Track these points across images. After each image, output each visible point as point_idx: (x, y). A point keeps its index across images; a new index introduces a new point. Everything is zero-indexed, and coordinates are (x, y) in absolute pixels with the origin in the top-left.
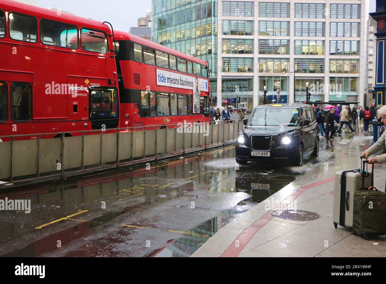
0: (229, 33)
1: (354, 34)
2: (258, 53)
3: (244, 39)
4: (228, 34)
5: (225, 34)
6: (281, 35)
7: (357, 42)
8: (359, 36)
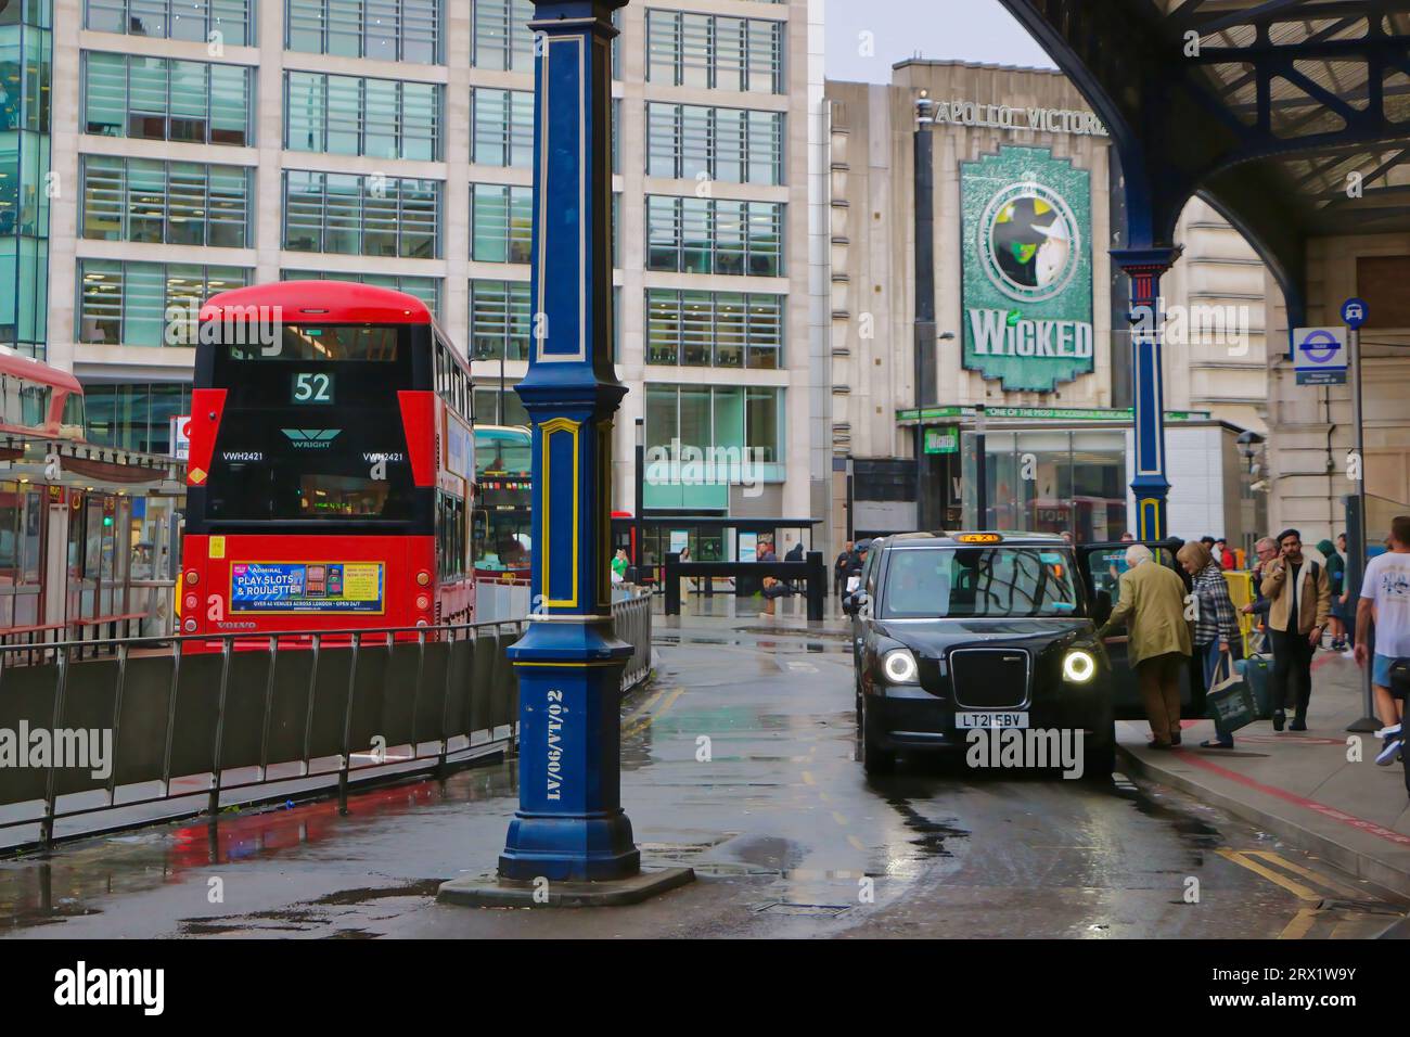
0: (118, 126)
1: (762, 172)
2: (277, 246)
3: (201, 166)
4: (114, 130)
5: (94, 128)
6: (400, 154)
7: (774, 209)
8: (780, 179)
